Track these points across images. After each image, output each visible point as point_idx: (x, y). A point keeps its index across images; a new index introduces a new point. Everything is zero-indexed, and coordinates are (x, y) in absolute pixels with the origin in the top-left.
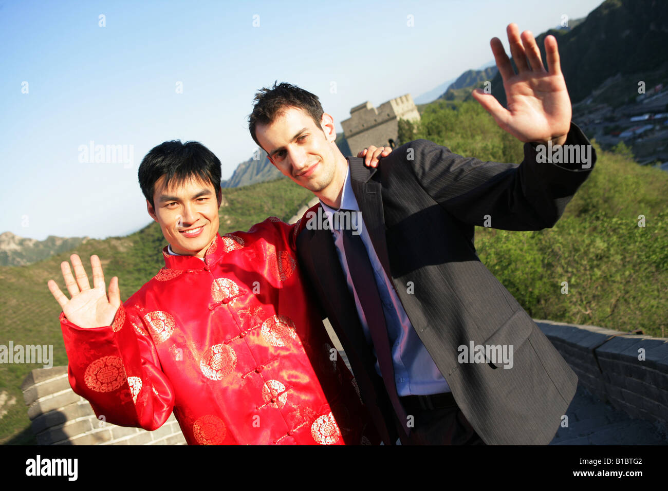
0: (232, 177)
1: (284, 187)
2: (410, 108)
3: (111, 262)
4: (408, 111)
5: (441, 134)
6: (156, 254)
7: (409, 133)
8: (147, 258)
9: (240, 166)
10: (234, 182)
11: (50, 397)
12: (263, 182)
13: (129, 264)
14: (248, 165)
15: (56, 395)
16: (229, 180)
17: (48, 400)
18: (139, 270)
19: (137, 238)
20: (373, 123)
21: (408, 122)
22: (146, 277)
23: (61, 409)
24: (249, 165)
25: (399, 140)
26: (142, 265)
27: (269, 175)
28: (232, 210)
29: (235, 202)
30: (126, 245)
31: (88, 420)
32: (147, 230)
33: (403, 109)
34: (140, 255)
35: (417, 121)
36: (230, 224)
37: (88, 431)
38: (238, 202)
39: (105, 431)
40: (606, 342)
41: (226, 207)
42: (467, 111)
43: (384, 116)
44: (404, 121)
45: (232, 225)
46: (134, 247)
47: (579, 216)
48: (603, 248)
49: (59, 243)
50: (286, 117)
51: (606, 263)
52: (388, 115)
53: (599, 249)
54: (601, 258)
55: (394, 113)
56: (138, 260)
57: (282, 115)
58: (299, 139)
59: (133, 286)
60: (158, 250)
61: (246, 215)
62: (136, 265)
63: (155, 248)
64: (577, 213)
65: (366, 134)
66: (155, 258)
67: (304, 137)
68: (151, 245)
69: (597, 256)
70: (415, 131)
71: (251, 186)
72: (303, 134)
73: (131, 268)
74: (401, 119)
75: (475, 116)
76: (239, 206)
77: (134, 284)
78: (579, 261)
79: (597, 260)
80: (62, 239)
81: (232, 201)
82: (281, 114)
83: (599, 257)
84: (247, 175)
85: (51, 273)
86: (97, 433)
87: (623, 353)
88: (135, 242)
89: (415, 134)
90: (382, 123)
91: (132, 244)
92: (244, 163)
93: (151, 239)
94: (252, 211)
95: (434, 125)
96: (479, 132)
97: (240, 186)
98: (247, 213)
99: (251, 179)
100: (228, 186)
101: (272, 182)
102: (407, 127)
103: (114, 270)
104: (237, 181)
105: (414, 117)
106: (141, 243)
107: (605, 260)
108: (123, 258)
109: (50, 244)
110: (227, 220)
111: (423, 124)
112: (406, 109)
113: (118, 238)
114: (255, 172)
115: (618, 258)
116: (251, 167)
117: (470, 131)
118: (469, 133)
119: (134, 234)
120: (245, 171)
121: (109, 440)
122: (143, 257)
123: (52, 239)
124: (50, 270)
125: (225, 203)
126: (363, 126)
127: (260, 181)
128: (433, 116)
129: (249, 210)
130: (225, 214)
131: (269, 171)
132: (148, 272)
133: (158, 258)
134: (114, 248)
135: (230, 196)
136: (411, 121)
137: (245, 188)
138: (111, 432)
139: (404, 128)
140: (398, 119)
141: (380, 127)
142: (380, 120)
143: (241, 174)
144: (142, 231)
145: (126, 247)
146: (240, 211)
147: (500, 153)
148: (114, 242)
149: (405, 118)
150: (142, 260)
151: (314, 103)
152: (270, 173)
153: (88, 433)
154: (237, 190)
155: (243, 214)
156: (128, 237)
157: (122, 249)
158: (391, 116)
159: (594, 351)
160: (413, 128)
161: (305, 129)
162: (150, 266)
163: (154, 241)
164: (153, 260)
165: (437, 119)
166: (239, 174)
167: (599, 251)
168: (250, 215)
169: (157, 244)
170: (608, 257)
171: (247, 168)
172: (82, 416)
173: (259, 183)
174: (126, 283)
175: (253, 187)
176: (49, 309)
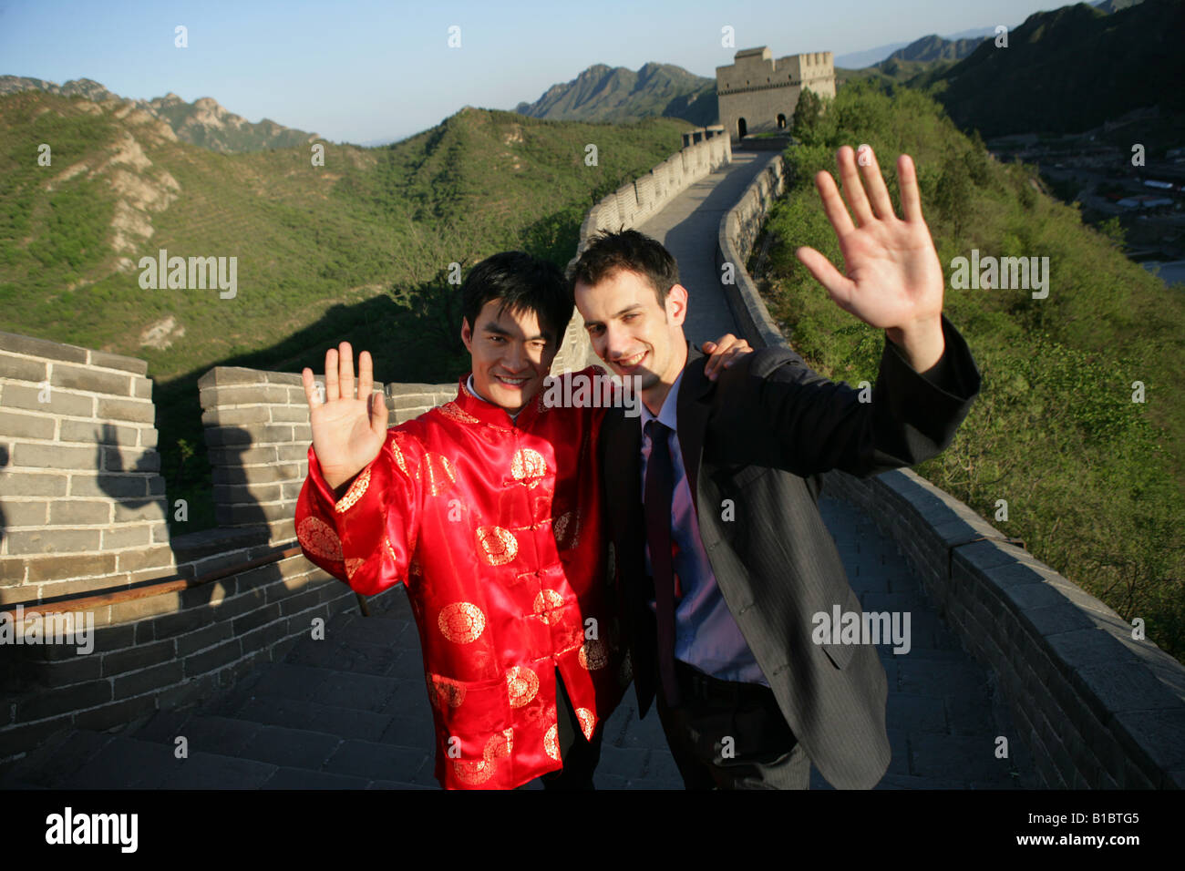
0: (539, 102)
1: (609, 137)
2: (826, 74)
3: (342, 179)
4: (820, 79)
5: (858, 131)
6: (406, 185)
7: (811, 113)
8: (392, 188)
9: (554, 87)
10: (540, 110)
11: (232, 407)
12: (581, 122)
13: (365, 189)
14: (566, 90)
15: (239, 406)
16: (533, 105)
17: (229, 410)
18: (378, 202)
19: (385, 155)
20: (764, 82)
21: (815, 96)
22: (385, 213)
23: (244, 426)
24: (568, 91)
25: (793, 119)
26: (383, 196)
27: (593, 114)
28: (527, 150)
29: (533, 140)
30: (367, 160)
31: (274, 448)
32: (401, 147)
33: (814, 74)
34: (384, 180)
35: (829, 99)
36: (517, 170)
37: (272, 461)
38: (538, 142)
39: (293, 465)
40: (971, 542)
41: (519, 144)
42: (907, 105)
43: (783, 78)
44: (810, 93)
45: (520, 172)
46: (378, 166)
47: (1011, 312)
48: (1022, 390)
49: (275, 132)
50: (615, 283)
51: (1019, 412)
52: (790, 77)
53: (1016, 390)
54: (1015, 403)
55: (799, 75)
56: (379, 187)
57: (613, 279)
58: (627, 316)
59: (364, 221)
60: (410, 180)
61: (544, 163)
62: (374, 193)
63: (406, 176)
64: (1010, 307)
65: (747, 96)
66: (404, 189)
67: (634, 316)
68: (403, 170)
69: (1009, 399)
70: (821, 113)
71: (562, 122)
72: (635, 311)
73: (367, 195)
74: (806, 88)
75: (916, 117)
76: (538, 147)
77: (365, 219)
78: (983, 400)
79: (1008, 405)
80: (281, 127)
81: (530, 137)
82: (611, 276)
83: (1013, 402)
84: (561, 105)
85: (258, 174)
86: (281, 466)
87: (985, 571)
88: (381, 160)
89: (820, 119)
90: (777, 86)
91: (376, 162)
92: (562, 86)
93: (404, 161)
94: (554, 160)
95: (852, 114)
96: (914, 143)
97: (546, 118)
98: (547, 159)
99: (564, 111)
100: (530, 114)
101: (594, 125)
102: (811, 105)
103: (344, 192)
104: (544, 109)
105: (825, 89)
106: (388, 163)
107: (1020, 407)
108: (360, 178)
109: (264, 132)
110: (516, 163)
111: (836, 107)
112: (818, 75)
113: (358, 148)
114: (573, 103)
115: (1037, 410)
116: (570, 93)
117: (902, 137)
118: (899, 140)
119: (382, 148)
120: (559, 98)
121: (296, 477)
122: (387, 184)
123: (267, 125)
124: (257, 169)
125: (519, 138)
126: (748, 83)
127: (577, 119)
128: (854, 99)
129: (550, 158)
130: (515, 155)
131: (594, 107)
132: (389, 208)
133: (407, 190)
134: (351, 160)
135: (528, 129)
136: (820, 97)
137: (553, 124)
138: (299, 468)
139: (807, 105)
140: (803, 87)
141: (773, 91)
142: (774, 81)
143: (552, 100)
144: (393, 147)
145: (366, 164)
146: (537, 155)
147: (934, 185)
148: (351, 152)
149: (813, 89)
150: (385, 188)
151: (666, 269)
152: (593, 111)
153: (270, 464)
154: (540, 123)
155: (540, 161)
156: (372, 150)
157: (360, 165)
158: (794, 79)
159: (951, 549)
160: (820, 108)
161: (637, 306)
162: (394, 199)
163: (406, 166)
164: (399, 192)
165: (859, 106)
166: (550, 99)
167: (1016, 393)
168: (550, 165)
169: (411, 170)
170: (1025, 405)
171: (564, 94)
172: (268, 442)
173: (575, 122)
174: (356, 214)
175: (565, 124)
176: (247, 223)
